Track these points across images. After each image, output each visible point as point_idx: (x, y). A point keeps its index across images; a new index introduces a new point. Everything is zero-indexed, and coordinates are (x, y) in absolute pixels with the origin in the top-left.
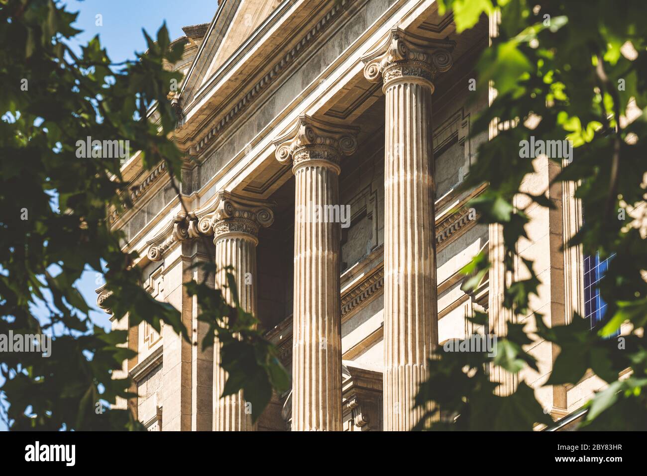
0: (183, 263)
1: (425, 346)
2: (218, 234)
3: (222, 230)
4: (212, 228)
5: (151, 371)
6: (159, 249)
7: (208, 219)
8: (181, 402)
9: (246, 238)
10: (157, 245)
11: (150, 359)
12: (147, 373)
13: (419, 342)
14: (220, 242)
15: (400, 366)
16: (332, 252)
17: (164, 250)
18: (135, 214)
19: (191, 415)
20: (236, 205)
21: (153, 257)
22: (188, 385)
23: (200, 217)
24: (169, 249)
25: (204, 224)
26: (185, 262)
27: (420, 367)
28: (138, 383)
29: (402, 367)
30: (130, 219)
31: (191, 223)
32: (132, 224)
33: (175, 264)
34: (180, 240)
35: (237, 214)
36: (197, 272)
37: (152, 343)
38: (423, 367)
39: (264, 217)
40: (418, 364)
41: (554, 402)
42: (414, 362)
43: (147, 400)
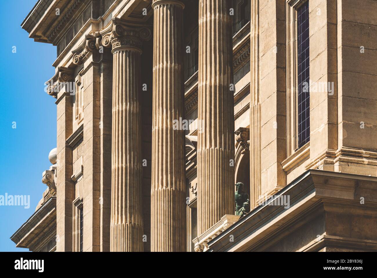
0: (94, 67)
1: (223, 135)
2: (114, 47)
3: (116, 45)
4: (110, 42)
5: (80, 140)
6: (80, 56)
7: (108, 37)
8: (93, 164)
9: (132, 50)
10: (78, 54)
11: (77, 132)
12: (77, 141)
13: (219, 132)
14: (115, 53)
15: (206, 149)
16: (177, 64)
17: (82, 58)
18: (68, 30)
19: (100, 173)
20: (125, 27)
21: (76, 62)
22: (98, 152)
23: (103, 35)
24: (86, 57)
25: (105, 40)
26: (95, 67)
27: (220, 149)
28: (73, 148)
29: (207, 150)
30: (66, 33)
31: (97, 39)
32: (67, 37)
33: (89, 67)
34: (91, 51)
35: (126, 34)
36: (102, 74)
37: (80, 121)
38: (222, 149)
39: (144, 34)
40: (218, 147)
41: (277, 183)
42: (216, 146)
43: (78, 160)
